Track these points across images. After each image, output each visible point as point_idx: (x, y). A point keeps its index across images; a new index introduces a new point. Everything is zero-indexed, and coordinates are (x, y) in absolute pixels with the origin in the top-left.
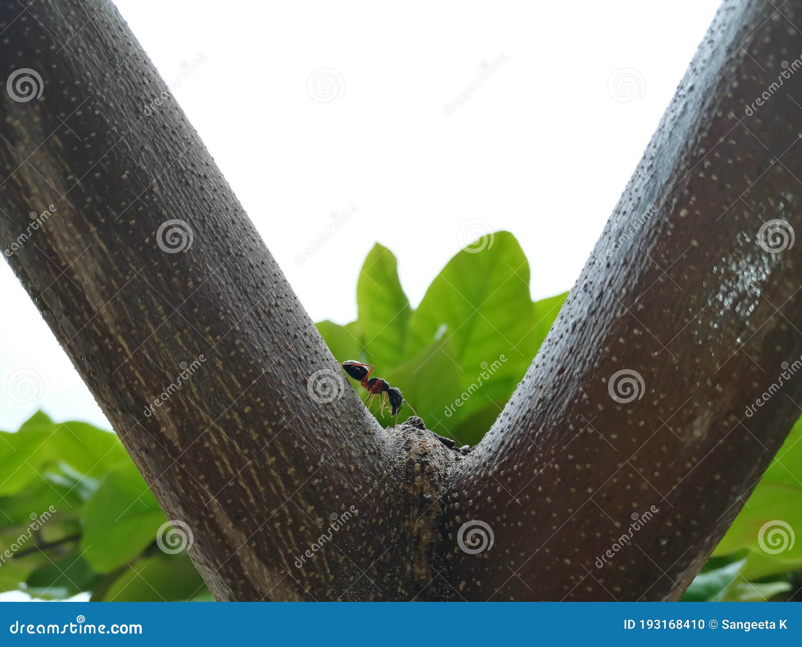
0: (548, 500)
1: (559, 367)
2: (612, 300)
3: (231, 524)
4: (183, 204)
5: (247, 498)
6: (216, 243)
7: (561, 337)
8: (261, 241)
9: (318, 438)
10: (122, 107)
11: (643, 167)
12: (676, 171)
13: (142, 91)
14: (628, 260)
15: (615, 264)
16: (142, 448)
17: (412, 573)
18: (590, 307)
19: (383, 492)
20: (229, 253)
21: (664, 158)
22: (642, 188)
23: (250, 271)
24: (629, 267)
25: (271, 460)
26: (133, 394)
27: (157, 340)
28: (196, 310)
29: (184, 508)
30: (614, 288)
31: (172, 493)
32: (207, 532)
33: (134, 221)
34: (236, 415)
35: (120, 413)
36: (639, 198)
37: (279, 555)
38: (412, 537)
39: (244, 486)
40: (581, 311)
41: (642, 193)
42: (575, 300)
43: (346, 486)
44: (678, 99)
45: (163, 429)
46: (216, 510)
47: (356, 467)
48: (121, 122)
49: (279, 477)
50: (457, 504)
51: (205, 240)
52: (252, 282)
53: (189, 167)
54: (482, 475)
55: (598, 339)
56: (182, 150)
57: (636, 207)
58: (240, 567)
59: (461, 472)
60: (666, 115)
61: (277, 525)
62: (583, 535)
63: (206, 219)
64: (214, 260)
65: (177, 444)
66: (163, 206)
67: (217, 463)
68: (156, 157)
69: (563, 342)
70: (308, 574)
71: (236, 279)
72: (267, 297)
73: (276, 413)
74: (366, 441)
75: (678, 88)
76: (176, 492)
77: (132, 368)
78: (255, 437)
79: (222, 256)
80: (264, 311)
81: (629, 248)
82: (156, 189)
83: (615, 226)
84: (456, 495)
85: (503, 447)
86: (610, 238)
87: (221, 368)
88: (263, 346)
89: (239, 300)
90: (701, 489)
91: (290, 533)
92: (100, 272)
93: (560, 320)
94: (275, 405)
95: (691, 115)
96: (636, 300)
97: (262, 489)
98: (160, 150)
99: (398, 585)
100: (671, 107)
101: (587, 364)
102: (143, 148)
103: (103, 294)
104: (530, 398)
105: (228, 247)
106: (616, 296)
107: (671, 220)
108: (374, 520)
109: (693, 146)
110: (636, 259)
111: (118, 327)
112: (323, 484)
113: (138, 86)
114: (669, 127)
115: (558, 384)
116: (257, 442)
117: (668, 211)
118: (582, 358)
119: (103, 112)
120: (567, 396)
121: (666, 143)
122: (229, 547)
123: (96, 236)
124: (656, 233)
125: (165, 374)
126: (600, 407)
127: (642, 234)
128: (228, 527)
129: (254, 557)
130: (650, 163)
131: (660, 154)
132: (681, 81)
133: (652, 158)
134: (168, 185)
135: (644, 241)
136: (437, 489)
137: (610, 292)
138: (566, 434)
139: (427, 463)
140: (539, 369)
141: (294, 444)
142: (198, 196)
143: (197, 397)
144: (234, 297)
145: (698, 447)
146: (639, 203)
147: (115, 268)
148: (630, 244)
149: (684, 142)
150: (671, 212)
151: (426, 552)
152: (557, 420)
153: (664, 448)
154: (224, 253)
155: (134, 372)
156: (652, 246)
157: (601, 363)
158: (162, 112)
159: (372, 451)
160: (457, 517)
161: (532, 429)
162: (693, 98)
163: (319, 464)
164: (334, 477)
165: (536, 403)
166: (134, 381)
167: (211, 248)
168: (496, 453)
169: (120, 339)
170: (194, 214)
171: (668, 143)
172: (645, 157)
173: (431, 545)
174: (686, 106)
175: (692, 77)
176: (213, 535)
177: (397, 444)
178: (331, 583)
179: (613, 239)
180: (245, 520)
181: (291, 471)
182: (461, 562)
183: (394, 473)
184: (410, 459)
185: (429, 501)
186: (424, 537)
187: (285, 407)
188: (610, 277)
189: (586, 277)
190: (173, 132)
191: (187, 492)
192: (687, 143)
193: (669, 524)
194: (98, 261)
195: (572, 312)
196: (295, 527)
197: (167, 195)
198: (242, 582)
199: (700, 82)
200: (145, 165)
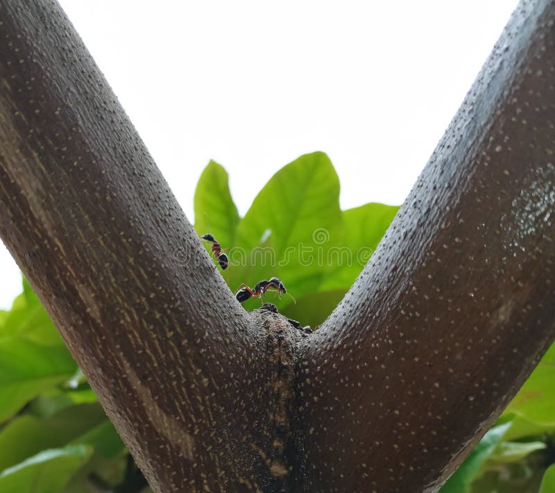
0: (383, 366)
1: (393, 266)
2: (437, 215)
3: (139, 382)
4: (100, 134)
5: (151, 363)
6: (125, 166)
7: (395, 243)
8: (155, 164)
9: (203, 317)
10: (52, 56)
11: (464, 111)
12: (493, 115)
13: (65, 43)
14: (452, 183)
15: (440, 187)
16: (71, 324)
17: (274, 421)
18: (419, 220)
19: (250, 360)
20: (134, 174)
21: (483, 104)
22: (463, 128)
23: (150, 189)
24: (453, 189)
25: (170, 334)
26: (66, 282)
27: (85, 241)
28: (113, 219)
29: (103, 370)
30: (439, 205)
31: (94, 358)
32: (120, 388)
33: (65, 148)
34: (144, 299)
35: (54, 297)
36: (462, 136)
37: (176, 406)
38: (273, 394)
39: (150, 353)
40: (412, 223)
41: (463, 132)
42: (406, 215)
43: (224, 354)
44: (495, 57)
45: (89, 310)
46: (128, 371)
47: (231, 340)
48: (53, 69)
49: (176, 347)
50: (307, 369)
51: (117, 163)
52: (152, 197)
53: (103, 105)
54: (328, 348)
55: (425, 245)
56: (97, 91)
57: (458, 143)
58: (146, 414)
59: (309, 346)
60: (484, 69)
61: (174, 383)
62: (410, 393)
63: (117, 146)
64: (125, 180)
65: (99, 321)
66: (86, 136)
67: (130, 336)
68: (78, 97)
69: (396, 247)
70: (197, 420)
71: (140, 194)
72: (163, 208)
73: (173, 298)
74: (237, 321)
75: (495, 47)
76: (98, 358)
77: (65, 263)
78: (158, 316)
79: (129, 176)
80: (161, 220)
81: (452, 175)
82: (80, 123)
83: (440, 158)
84: (306, 363)
85: (346, 327)
86: (436, 167)
87: (133, 264)
88: (161, 246)
89: (144, 211)
90: (502, 359)
91: (184, 389)
92: (41, 188)
93: (393, 230)
94: (172, 293)
95: (506, 71)
96: (458, 216)
97: (163, 356)
98: (81, 91)
99: (263, 429)
100: (489, 62)
101: (416, 264)
102: (69, 89)
103: (43, 205)
104: (368, 289)
105: (134, 169)
106: (441, 213)
107: (487, 154)
108: (245, 381)
109: (508, 96)
110: (459, 183)
111: (55, 231)
112: (208, 353)
113: (63, 39)
114: (487, 80)
115: (392, 279)
116: (160, 320)
117: (486, 147)
118: (412, 259)
119: (39, 60)
120: (399, 288)
121: (485, 92)
122: (137, 399)
123: (38, 160)
124: (476, 163)
125: (90, 267)
126: (427, 297)
127: (464, 164)
128: (137, 384)
129: (156, 407)
130: (471, 108)
131: (479, 101)
132: (497, 42)
133: (472, 104)
134: (88, 119)
135: (465, 170)
136: (291, 358)
137: (436, 208)
138: (398, 317)
139: (283, 338)
140: (375, 267)
141: (186, 322)
142: (110, 128)
143: (115, 285)
144: (140, 209)
145: (502, 328)
146: (461, 139)
147: (52, 185)
148: (453, 172)
149: (500, 93)
150: (488, 147)
151: (285, 406)
152: (391, 307)
153: (476, 328)
154: (131, 174)
155: (66, 266)
156: (471, 174)
157: (428, 264)
158: (80, 60)
159: (241, 328)
160: (308, 380)
161: (370, 313)
162: (508, 57)
163: (205, 338)
164: (215, 348)
165: (374, 293)
166: (66, 273)
167: (122, 170)
168: (339, 331)
169: (56, 241)
170: (108, 143)
171: (486, 93)
172: (466, 103)
173: (288, 400)
174: (502, 63)
175: (507, 40)
176: (126, 390)
177: (258, 324)
178: (214, 427)
179: (439, 167)
180: (150, 379)
181: (185, 342)
182: (311, 414)
183: (258, 346)
184: (270, 335)
185: (286, 367)
186: (283, 394)
187: (179, 294)
188: (436, 197)
189: (415, 197)
190: (90, 77)
191: (106, 358)
192: (503, 93)
193: (477, 385)
194: (39, 179)
195: (404, 224)
196: (187, 386)
197: (88, 127)
198: (147, 425)
199: (514, 44)
200: (71, 103)
